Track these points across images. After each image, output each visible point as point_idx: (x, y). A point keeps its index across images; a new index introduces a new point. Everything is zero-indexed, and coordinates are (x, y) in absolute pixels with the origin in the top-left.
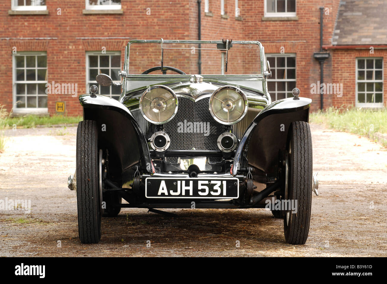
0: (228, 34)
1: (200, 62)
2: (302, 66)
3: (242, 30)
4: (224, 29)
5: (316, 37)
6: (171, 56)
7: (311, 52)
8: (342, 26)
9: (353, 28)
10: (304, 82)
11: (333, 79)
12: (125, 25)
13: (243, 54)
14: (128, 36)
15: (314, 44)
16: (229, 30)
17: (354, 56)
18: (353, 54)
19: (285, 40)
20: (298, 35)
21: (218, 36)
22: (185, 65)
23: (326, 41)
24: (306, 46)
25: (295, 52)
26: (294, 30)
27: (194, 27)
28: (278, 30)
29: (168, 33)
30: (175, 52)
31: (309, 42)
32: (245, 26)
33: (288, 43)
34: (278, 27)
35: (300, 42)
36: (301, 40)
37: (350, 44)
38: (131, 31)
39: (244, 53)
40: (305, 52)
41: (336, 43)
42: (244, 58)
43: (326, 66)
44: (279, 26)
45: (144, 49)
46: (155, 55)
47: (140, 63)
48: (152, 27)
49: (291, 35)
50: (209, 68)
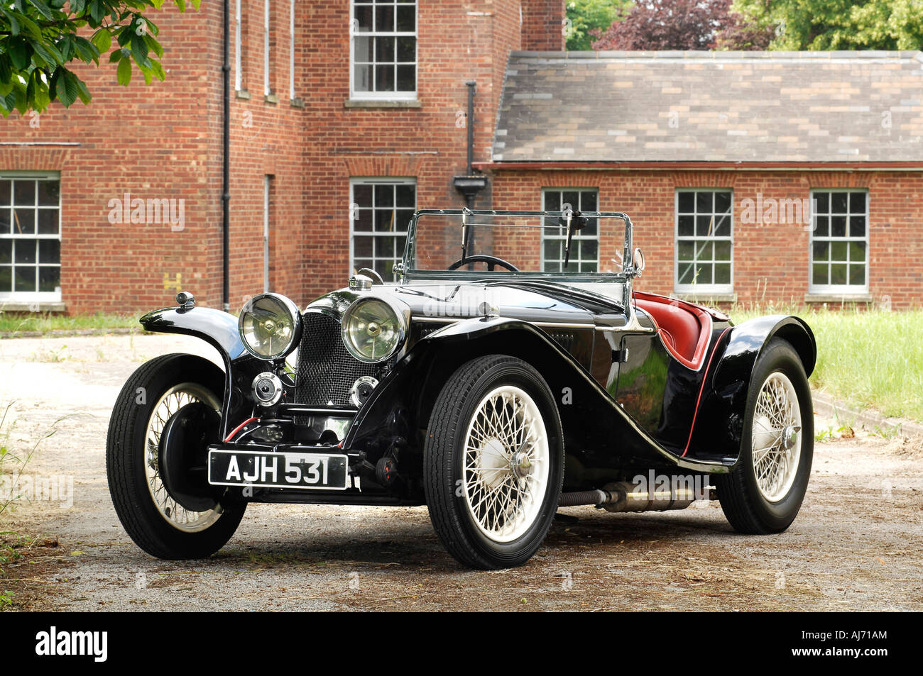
0: (277, 137)
1: (226, 195)
2: (429, 204)
3: (302, 127)
4: (271, 126)
5: (457, 145)
6: (167, 184)
7: (448, 174)
8: (511, 122)
9: (535, 126)
10: (433, 238)
11: (494, 233)
12: (69, 116)
13: (304, 178)
14: (77, 141)
15: (453, 158)
16: (279, 127)
17: (538, 185)
18: (536, 180)
19: (393, 150)
20: (422, 139)
21: (259, 140)
22: (196, 203)
23: (479, 152)
24: (438, 162)
25: (413, 175)
26: (412, 130)
27: (217, 122)
28: (380, 127)
29: (162, 135)
30: (176, 175)
31: (444, 155)
32: (309, 119)
33: (400, 155)
34: (379, 122)
35: (425, 154)
36: (428, 150)
37: (529, 159)
38: (83, 130)
39: (306, 177)
40: (434, 174)
41: (499, 157)
42: (306, 186)
43: (478, 204)
44: (381, 120)
45: (110, 169)
46: (133, 180)
47: (101, 197)
48: (129, 121)
49: (407, 139)
50: (243, 208)
